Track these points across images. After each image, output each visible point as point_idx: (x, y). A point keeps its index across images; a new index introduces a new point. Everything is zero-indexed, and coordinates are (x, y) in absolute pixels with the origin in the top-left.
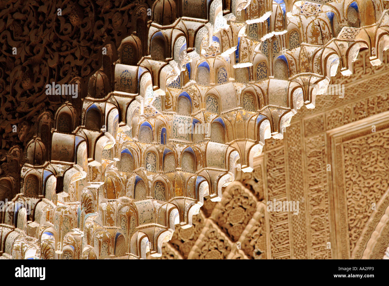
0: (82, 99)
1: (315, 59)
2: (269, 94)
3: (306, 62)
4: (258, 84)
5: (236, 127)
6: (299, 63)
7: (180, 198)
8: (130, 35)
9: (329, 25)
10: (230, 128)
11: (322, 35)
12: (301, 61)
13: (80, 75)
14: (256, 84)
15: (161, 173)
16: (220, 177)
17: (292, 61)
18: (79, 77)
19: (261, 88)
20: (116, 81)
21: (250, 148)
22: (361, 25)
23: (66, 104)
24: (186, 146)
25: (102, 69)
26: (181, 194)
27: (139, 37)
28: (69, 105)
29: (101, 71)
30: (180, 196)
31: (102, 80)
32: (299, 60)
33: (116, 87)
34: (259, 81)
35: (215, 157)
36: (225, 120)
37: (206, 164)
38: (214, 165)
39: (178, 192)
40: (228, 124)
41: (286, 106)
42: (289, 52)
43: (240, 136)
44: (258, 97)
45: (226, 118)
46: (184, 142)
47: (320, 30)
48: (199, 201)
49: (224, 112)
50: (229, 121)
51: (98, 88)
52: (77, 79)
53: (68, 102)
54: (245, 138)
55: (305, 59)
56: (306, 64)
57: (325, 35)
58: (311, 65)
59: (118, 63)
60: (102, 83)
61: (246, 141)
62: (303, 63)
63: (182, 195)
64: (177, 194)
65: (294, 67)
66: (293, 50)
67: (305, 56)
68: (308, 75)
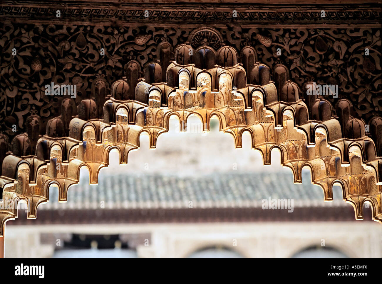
0: (40, 135)
1: (165, 117)
2: (128, 134)
3: (160, 119)
4: (122, 125)
5: (96, 151)
6: (156, 118)
7: (38, 197)
8: (89, 99)
9: (182, 98)
10: (90, 150)
11: (174, 101)
12: (157, 117)
13: (39, 114)
14: (121, 124)
15: (26, 172)
16: (71, 185)
17: (149, 114)
18: (38, 116)
19: (123, 127)
20: (69, 128)
21: (100, 168)
22: (205, 106)
23: (24, 134)
24: (54, 156)
25: (60, 116)
26: (39, 193)
27: (96, 102)
28: (26, 136)
29: (60, 118)
30: (38, 195)
31: (56, 123)
32: (156, 116)
33: (70, 134)
34: (125, 123)
35: (73, 169)
36: (89, 143)
37: (67, 175)
38: (71, 176)
39: (37, 191)
40: (90, 146)
41: (136, 144)
42: (151, 109)
43: (98, 159)
44: (117, 133)
45: (90, 142)
46: (55, 154)
47: (173, 98)
48: (49, 200)
49: (91, 138)
50: (92, 145)
51: (51, 128)
52: (36, 116)
53: (26, 133)
54: (101, 161)
55: (160, 116)
56: (160, 120)
57: (176, 103)
58: (162, 121)
59: (77, 117)
60: (55, 125)
61: (101, 163)
62: (158, 119)
63: (40, 195)
64: (36, 192)
65: (152, 120)
66: (154, 109)
67: (160, 114)
68: (160, 128)
